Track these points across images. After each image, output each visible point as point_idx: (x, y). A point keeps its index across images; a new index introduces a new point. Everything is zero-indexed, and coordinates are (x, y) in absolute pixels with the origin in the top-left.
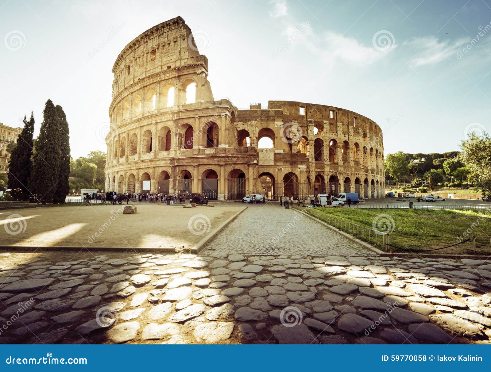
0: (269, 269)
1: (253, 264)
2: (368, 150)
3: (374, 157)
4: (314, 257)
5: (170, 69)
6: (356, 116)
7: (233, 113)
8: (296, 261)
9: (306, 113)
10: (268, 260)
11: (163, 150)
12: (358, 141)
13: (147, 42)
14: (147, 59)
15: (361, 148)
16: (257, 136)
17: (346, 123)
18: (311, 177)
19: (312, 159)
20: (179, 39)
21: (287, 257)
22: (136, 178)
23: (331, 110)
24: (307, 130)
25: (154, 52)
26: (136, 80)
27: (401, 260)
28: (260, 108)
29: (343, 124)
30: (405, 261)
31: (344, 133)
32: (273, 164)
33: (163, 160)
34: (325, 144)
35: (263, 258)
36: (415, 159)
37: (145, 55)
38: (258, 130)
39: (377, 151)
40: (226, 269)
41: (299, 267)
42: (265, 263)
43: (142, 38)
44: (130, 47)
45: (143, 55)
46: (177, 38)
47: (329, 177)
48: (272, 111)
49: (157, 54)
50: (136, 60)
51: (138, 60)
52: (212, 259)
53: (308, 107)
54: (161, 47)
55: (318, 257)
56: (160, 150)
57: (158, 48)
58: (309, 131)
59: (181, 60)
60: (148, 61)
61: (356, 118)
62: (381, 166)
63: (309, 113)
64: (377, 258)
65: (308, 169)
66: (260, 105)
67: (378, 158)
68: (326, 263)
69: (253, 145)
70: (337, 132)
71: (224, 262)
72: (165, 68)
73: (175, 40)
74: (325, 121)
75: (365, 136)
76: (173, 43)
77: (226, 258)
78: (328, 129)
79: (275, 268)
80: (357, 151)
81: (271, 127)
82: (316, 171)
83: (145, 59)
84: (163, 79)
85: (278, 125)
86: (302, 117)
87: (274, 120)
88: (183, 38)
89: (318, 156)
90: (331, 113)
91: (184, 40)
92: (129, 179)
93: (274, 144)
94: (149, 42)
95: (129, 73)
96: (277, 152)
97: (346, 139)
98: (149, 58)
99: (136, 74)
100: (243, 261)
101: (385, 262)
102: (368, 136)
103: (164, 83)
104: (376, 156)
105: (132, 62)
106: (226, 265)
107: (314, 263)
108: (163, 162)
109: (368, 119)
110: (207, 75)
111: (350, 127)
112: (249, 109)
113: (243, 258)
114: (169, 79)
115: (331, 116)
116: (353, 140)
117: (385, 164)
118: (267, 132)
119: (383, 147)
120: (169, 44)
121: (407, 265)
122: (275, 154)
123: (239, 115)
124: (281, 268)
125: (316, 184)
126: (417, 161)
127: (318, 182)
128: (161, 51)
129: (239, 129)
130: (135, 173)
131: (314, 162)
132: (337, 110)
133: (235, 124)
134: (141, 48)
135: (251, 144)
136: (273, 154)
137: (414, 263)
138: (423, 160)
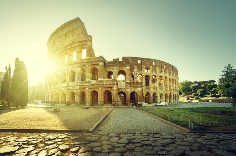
0: (132, 141)
1: (123, 139)
2: (172, 80)
3: (174, 83)
4: (154, 134)
5: (74, 43)
6: (165, 64)
7: (105, 63)
8: (146, 136)
9: (141, 62)
10: (130, 136)
11: (71, 81)
12: (166, 76)
13: (63, 30)
14: (63, 38)
15: (168, 79)
16: (117, 74)
17: (160, 67)
18: (144, 94)
19: (144, 85)
20: (78, 28)
21: (140, 134)
22: (59, 95)
23: (153, 61)
24: (142, 71)
25: (66, 35)
26: (58, 48)
27: (201, 135)
28: (118, 60)
29: (159, 68)
30: (203, 135)
31: (160, 72)
32: (125, 87)
33: (71, 86)
34: (150, 77)
35: (127, 135)
36: (193, 84)
37: (62, 36)
38: (117, 71)
39: (175, 80)
40: (109, 142)
41: (148, 140)
42: (129, 138)
43: (60, 28)
44: (55, 33)
45: (61, 36)
46: (77, 27)
47: (152, 93)
48: (124, 62)
49: (68, 36)
50: (58, 39)
51: (59, 39)
52: (100, 136)
53: (142, 59)
54: (69, 32)
55: (156, 134)
56: (70, 82)
57: (68, 33)
58: (143, 71)
59: (79, 38)
60: (64, 39)
61: (165, 65)
62: (177, 88)
63: (142, 62)
64: (187, 134)
65: (142, 90)
66: (118, 59)
67: (176, 84)
68: (162, 137)
69: (115, 79)
70: (156, 71)
71: (107, 138)
72: (72, 42)
73: (76, 29)
74: (150, 66)
75: (170, 73)
76: (75, 30)
77: (108, 135)
78: (152, 70)
79: (135, 141)
80: (166, 81)
81: (124, 69)
82: (146, 91)
83: (62, 38)
84: (71, 47)
85: (127, 68)
86: (139, 64)
87: (125, 66)
88: (80, 27)
89: (147, 83)
90: (153, 62)
91: (80, 28)
92: (56, 95)
93: (125, 78)
94: (64, 30)
95: (54, 45)
96: (127, 81)
97: (161, 75)
98: (64, 38)
99: (58, 46)
100: (117, 137)
101: (192, 136)
102: (171, 73)
103: (71, 49)
104: (175, 83)
105: (56, 40)
106: (108, 139)
107: (155, 137)
108: (72, 87)
109: (171, 65)
110: (92, 45)
111: (163, 69)
112: (113, 61)
113: (117, 135)
114: (74, 47)
115: (154, 64)
116: (164, 75)
117: (179, 87)
118: (122, 72)
119: (178, 78)
120: (73, 30)
121: (205, 138)
122: (126, 83)
123: (108, 64)
124: (138, 141)
125: (146, 97)
126: (194, 85)
127: (147, 96)
128: (69, 34)
129: (108, 71)
130: (58, 92)
131: (145, 86)
132: (156, 61)
133: (106, 68)
134: (60, 33)
135: (114, 78)
136: (125, 82)
137: (208, 136)
138: (197, 84)
